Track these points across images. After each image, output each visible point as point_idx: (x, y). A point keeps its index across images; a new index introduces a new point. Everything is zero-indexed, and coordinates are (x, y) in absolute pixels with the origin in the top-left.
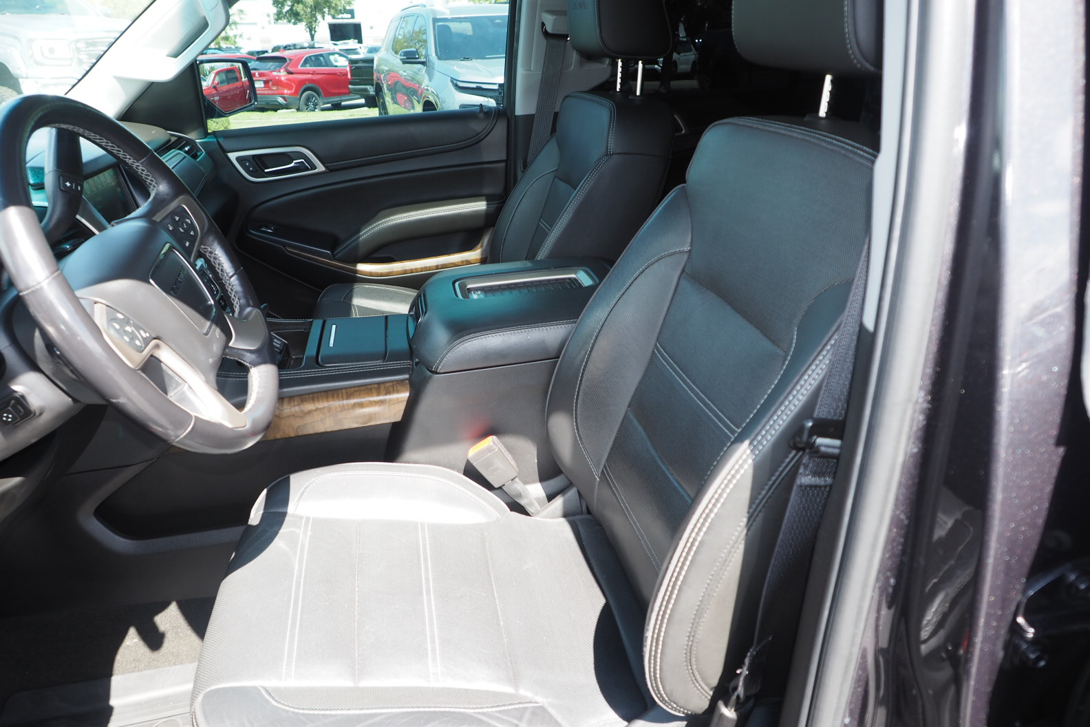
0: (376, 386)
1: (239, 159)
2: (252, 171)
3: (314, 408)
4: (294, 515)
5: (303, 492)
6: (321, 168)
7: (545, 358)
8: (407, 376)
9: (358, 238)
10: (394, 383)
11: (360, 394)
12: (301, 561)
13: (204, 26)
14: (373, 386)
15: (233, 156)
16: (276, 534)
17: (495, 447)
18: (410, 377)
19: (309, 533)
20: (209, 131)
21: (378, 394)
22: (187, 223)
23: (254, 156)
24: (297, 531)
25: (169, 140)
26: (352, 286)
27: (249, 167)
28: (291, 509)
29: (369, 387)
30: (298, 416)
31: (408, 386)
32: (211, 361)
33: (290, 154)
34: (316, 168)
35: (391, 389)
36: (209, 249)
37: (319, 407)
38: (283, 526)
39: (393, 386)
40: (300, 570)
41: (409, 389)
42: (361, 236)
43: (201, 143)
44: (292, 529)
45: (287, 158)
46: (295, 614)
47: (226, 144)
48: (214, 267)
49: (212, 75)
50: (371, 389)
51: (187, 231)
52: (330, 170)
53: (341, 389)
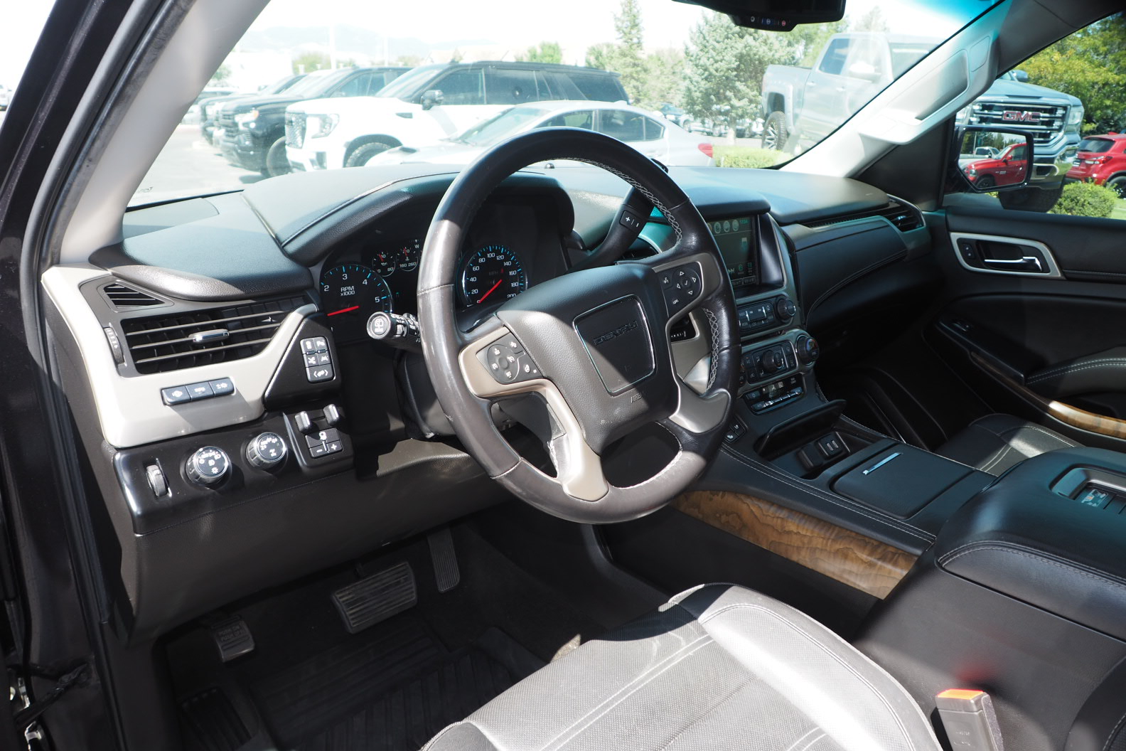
0: (875, 543)
1: (960, 241)
2: (970, 258)
3: (795, 531)
4: (700, 626)
5: (725, 610)
6: (1055, 272)
7: (1120, 636)
8: (919, 552)
9: (1067, 370)
10: (900, 552)
11: (851, 542)
12: (652, 674)
13: (962, 87)
14: (872, 541)
15: (955, 236)
16: (664, 631)
17: (975, 708)
18: (923, 554)
19: (691, 653)
20: (943, 205)
21: (871, 554)
22: (691, 281)
23: (978, 241)
24: (683, 643)
25: (887, 205)
26: (1024, 424)
27: (968, 252)
28: (703, 618)
29: (867, 539)
30: (777, 530)
31: (912, 564)
32: (603, 422)
33: (1022, 248)
34: (1049, 272)
35: (890, 556)
36: (713, 315)
37: (801, 533)
38: (677, 630)
39: (894, 554)
40: (642, 681)
41: (910, 568)
42: (1070, 369)
43: (924, 215)
44: (681, 638)
45: (1015, 251)
46: (591, 718)
47: (953, 221)
48: (712, 335)
49: (1009, 149)
50: (867, 543)
51: (684, 289)
52: (1068, 278)
53: (836, 526)
